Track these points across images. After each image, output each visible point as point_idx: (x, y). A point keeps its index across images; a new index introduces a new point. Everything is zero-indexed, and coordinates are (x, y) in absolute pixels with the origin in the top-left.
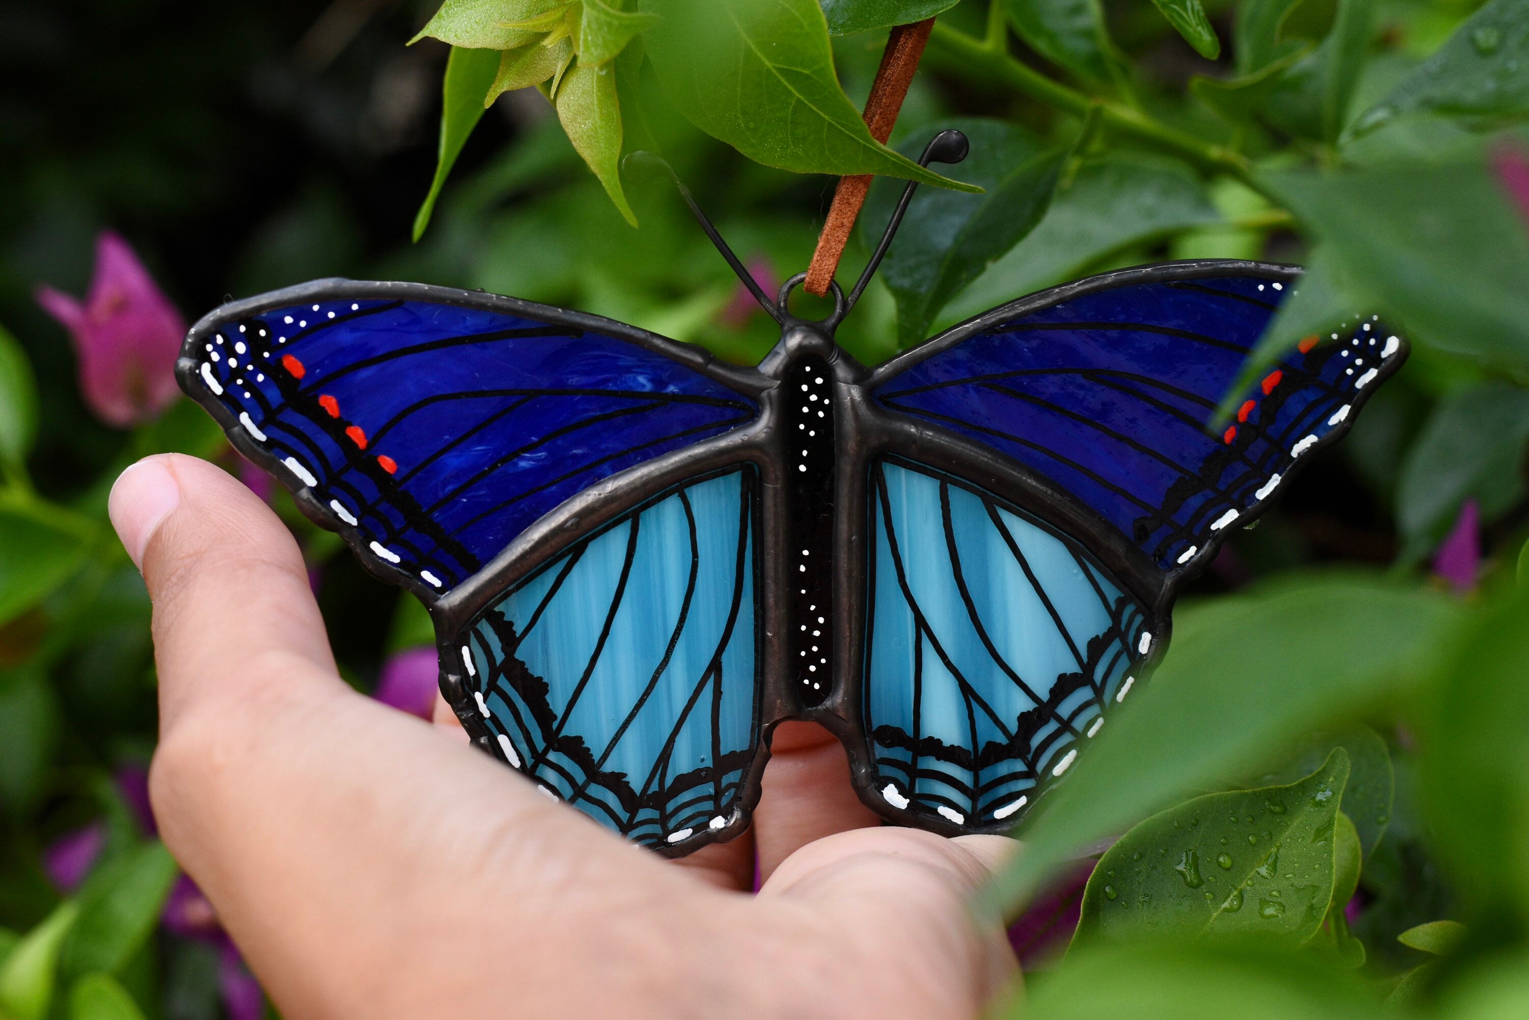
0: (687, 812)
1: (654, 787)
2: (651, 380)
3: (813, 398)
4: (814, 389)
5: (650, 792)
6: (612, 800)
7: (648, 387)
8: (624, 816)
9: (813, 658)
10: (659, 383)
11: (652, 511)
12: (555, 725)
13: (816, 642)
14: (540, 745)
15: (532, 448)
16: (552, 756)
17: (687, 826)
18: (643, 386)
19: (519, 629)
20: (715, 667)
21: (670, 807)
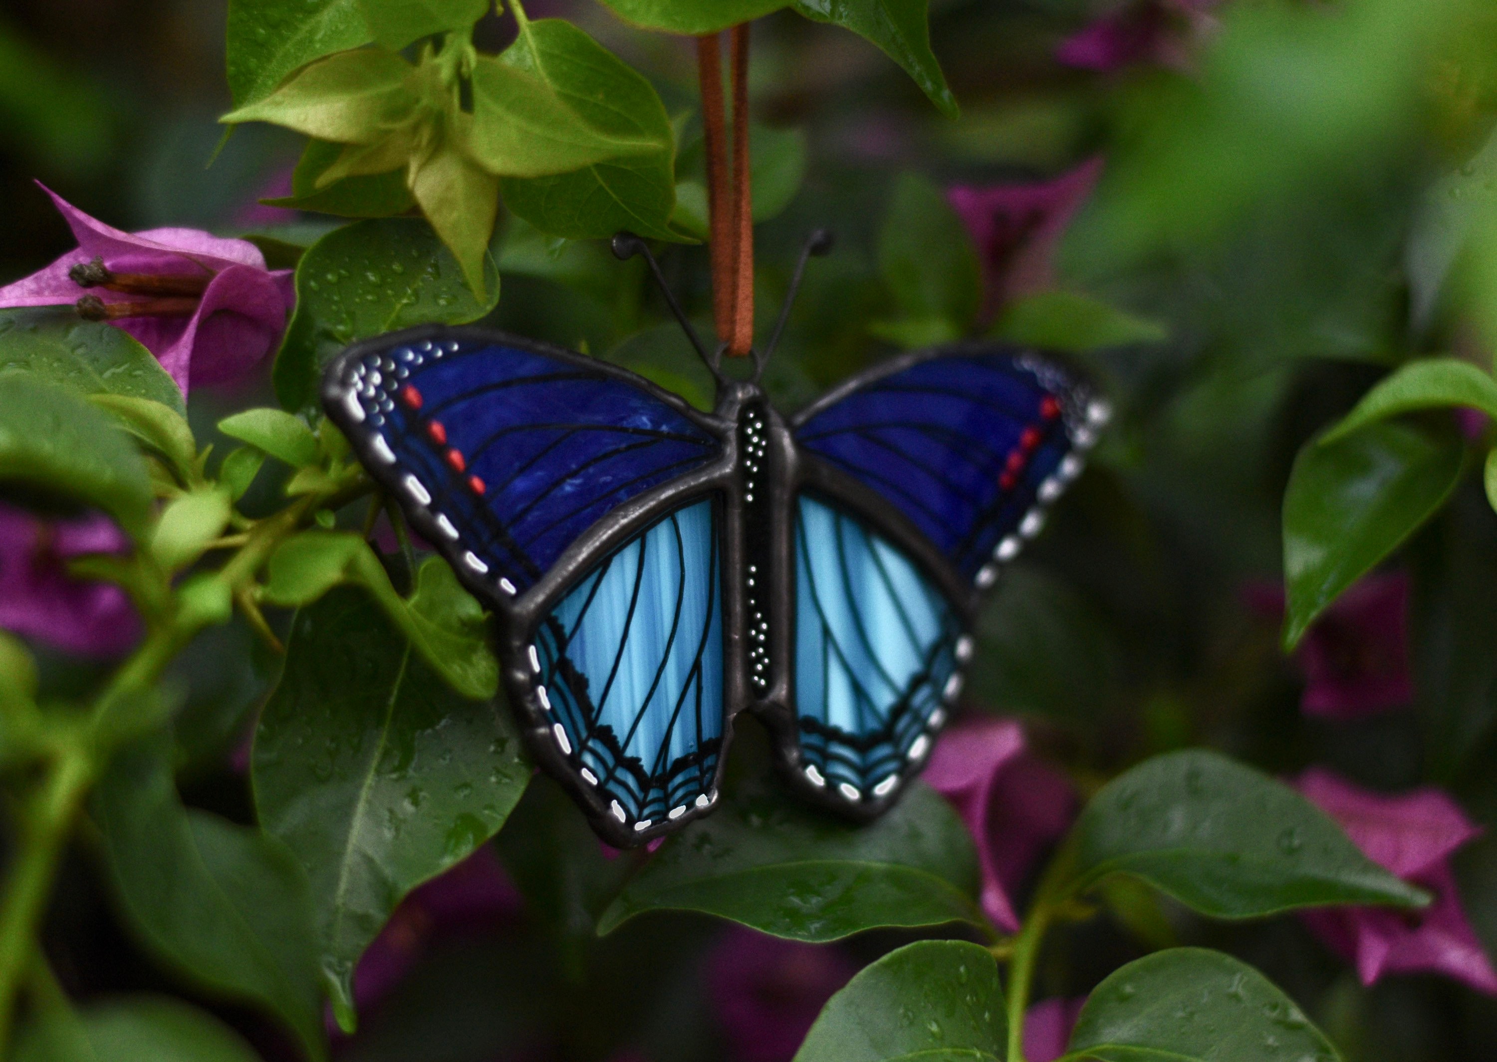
0: (679, 793)
1: (659, 770)
2: (651, 421)
3: (755, 439)
4: (756, 432)
5: (657, 774)
6: (631, 781)
7: (649, 426)
8: (640, 796)
9: (759, 659)
10: (656, 423)
11: (652, 531)
12: (594, 714)
13: (761, 644)
14: (584, 734)
15: (574, 475)
16: (590, 744)
17: (682, 803)
18: (645, 424)
19: (567, 631)
20: (697, 666)
21: (670, 787)
